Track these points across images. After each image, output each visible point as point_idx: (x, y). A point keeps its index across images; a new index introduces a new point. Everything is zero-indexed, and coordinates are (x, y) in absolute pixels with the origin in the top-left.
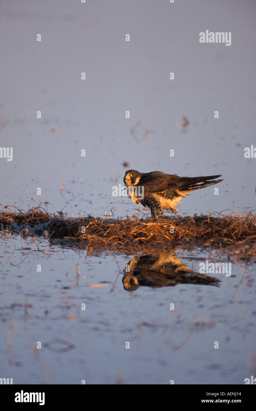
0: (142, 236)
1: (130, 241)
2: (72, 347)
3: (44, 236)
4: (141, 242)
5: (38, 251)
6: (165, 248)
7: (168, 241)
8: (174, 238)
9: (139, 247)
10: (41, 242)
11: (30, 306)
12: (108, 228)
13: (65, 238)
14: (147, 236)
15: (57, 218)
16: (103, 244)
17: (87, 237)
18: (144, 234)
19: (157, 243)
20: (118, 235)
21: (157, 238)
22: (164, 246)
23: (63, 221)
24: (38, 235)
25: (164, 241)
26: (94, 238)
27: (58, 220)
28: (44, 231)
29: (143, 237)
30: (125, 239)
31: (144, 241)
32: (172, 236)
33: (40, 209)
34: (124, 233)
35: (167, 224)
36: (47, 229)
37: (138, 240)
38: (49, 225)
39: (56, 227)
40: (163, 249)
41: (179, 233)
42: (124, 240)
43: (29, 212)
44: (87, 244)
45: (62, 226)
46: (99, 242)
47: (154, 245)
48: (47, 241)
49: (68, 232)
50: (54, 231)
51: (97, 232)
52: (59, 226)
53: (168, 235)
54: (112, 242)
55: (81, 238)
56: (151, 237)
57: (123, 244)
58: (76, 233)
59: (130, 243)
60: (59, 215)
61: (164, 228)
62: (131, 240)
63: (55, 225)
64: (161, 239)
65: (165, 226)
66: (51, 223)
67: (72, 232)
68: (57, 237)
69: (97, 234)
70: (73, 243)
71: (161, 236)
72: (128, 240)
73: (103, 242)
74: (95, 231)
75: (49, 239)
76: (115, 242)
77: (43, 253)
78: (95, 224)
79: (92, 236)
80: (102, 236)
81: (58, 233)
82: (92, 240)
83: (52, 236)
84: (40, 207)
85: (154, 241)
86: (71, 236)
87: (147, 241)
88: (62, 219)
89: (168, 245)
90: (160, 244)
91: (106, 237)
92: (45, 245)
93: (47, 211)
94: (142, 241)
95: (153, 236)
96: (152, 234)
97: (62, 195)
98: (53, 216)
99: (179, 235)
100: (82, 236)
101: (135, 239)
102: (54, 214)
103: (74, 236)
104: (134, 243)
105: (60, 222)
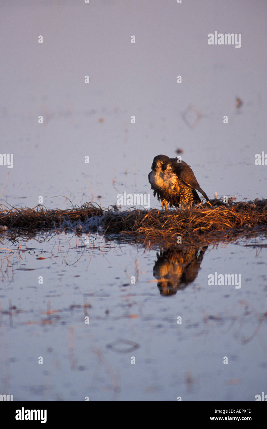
0: (201, 225)
1: (189, 232)
2: (136, 346)
3: (99, 232)
4: (201, 232)
5: (94, 248)
6: (227, 236)
7: (229, 229)
8: (235, 225)
9: (199, 237)
10: (96, 239)
11: (90, 307)
12: (166, 219)
13: (121, 233)
14: (207, 225)
15: (111, 212)
16: (161, 236)
17: (144, 230)
18: (204, 223)
19: (218, 231)
20: (176, 226)
21: (217, 227)
22: (226, 235)
23: (117, 215)
24: (93, 231)
25: (226, 229)
26: (151, 231)
27: (112, 214)
28: (98, 227)
29: (203, 227)
30: (184, 230)
31: (204, 231)
32: (233, 223)
33: (93, 204)
34: (183, 224)
35: (228, 211)
36: (101, 225)
37: (198, 230)
38: (103, 220)
39: (110, 222)
40: (224, 238)
41: (240, 220)
42: (182, 231)
43: (82, 207)
44: (144, 237)
45: (117, 220)
46: (157, 235)
47: (215, 234)
48: (102, 237)
49: (124, 226)
50: (109, 226)
51: (154, 225)
52: (114, 221)
53: (228, 222)
54: (171, 234)
55: (138, 232)
56: (211, 226)
57: (182, 235)
58: (132, 227)
59: (190, 233)
60: (113, 209)
61: (224, 215)
62: (190, 230)
63: (110, 219)
64: (222, 227)
65: (225, 213)
66: (105, 217)
67: (128, 226)
68: (112, 233)
69: (154, 226)
70: (130, 237)
71: (221, 224)
72: (187, 230)
73: (160, 235)
74: (152, 223)
75: (104, 235)
76: (174, 234)
77: (99, 250)
78: (151, 216)
79: (149, 228)
80: (160, 228)
81: (114, 227)
82: (150, 233)
83: (107, 232)
84: (93, 201)
85: (215, 230)
86: (127, 230)
87: (207, 231)
88: (117, 213)
89: (230, 233)
90: (221, 232)
91: (164, 229)
92: (100, 242)
93: (100, 206)
94: (203, 230)
95: (213, 224)
96: (211, 223)
97: (115, 188)
98: (107, 210)
99: (241, 222)
100: (138, 229)
101: (195, 230)
102: (107, 208)
103: (130, 230)
104: (194, 233)
105: (115, 216)
